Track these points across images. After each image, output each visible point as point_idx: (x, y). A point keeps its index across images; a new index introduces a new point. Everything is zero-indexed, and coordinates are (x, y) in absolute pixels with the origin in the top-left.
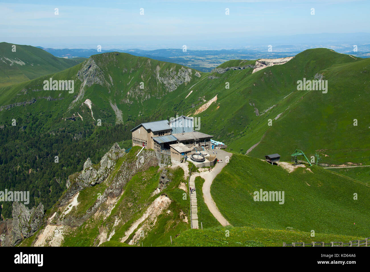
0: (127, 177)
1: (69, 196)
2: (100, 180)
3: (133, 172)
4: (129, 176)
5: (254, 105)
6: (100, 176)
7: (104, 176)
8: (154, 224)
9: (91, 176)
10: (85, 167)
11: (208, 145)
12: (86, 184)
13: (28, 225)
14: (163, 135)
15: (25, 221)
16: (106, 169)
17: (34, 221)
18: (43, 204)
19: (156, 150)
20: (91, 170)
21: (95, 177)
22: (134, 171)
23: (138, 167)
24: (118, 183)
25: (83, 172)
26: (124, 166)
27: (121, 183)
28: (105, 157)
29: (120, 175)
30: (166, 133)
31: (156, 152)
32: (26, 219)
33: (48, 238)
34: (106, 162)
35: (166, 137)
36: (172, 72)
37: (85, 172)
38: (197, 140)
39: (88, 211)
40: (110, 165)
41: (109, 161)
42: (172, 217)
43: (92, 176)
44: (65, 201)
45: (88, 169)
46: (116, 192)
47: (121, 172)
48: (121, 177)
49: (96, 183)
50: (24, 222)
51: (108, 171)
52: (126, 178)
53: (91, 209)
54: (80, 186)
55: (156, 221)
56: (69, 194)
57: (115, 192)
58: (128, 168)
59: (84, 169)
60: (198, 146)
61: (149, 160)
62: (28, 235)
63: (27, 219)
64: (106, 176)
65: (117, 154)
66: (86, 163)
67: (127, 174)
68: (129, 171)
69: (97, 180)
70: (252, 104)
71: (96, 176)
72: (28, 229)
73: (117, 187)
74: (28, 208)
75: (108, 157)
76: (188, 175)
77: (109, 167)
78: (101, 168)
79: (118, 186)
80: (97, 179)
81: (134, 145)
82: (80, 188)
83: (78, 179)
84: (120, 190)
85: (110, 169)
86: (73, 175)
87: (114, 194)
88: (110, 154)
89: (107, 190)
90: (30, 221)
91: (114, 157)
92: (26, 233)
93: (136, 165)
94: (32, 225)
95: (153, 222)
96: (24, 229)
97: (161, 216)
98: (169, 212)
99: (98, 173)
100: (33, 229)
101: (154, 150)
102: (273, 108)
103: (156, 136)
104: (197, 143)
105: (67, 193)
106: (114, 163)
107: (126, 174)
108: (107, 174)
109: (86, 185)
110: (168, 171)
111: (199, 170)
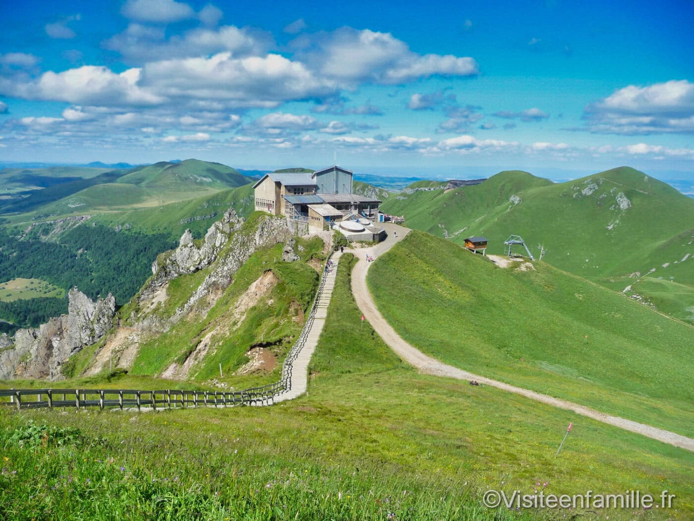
0: (240, 258)
1: (155, 286)
2: (202, 264)
3: (250, 251)
4: (244, 257)
5: (443, 226)
6: (202, 257)
7: (209, 259)
8: (239, 324)
9: (190, 257)
10: (182, 242)
11: (373, 214)
12: (182, 269)
13: (91, 326)
14: (302, 193)
15: (86, 320)
16: (214, 247)
17: (99, 320)
18: (113, 295)
19: (288, 215)
20: (191, 247)
21: (196, 258)
22: (252, 250)
23: (257, 243)
24: (226, 268)
25: (178, 250)
26: (237, 240)
27: (231, 267)
28: (212, 229)
29: (230, 256)
30: (308, 191)
31: (288, 219)
32: (88, 317)
33: (117, 347)
34: (214, 236)
35: (307, 197)
36: (358, 191)
37: (181, 250)
38: (355, 204)
39: (178, 310)
40: (220, 241)
41: (219, 235)
42: (275, 311)
43: (192, 256)
44: (148, 293)
45: (186, 246)
46: (222, 281)
47: (231, 250)
48: (231, 258)
49: (197, 269)
50: (84, 321)
51: (216, 251)
52: (239, 260)
53: (183, 306)
54: (172, 271)
55: (243, 318)
56: (155, 284)
57: (220, 281)
58: (243, 244)
59: (180, 245)
60: (357, 213)
61: (275, 232)
62: (90, 341)
63: (90, 316)
64: (213, 258)
65: (232, 225)
66: (183, 237)
67: (241, 253)
68: (244, 249)
69: (199, 264)
70: (441, 226)
71: (198, 258)
72: (91, 331)
73: (224, 274)
74: (91, 300)
75: (217, 228)
76: (331, 249)
77: (218, 244)
78: (206, 245)
79: (225, 272)
80: (198, 262)
81: (257, 209)
82: (173, 274)
83: (170, 260)
84: (229, 279)
85: (219, 247)
86: (163, 255)
87: (218, 285)
88: (221, 225)
89: (207, 277)
90: (94, 319)
91: (227, 229)
92: (87, 338)
93: (255, 240)
94: (96, 326)
95: (238, 322)
96: (84, 331)
97: (254, 308)
98: (270, 302)
99: (201, 252)
100: (97, 332)
101: (284, 217)
102: (465, 230)
103: (290, 194)
104: (355, 209)
105: (152, 281)
106: (226, 238)
107: (239, 254)
108: (214, 256)
109: (181, 271)
110: (297, 242)
111: (353, 244)
